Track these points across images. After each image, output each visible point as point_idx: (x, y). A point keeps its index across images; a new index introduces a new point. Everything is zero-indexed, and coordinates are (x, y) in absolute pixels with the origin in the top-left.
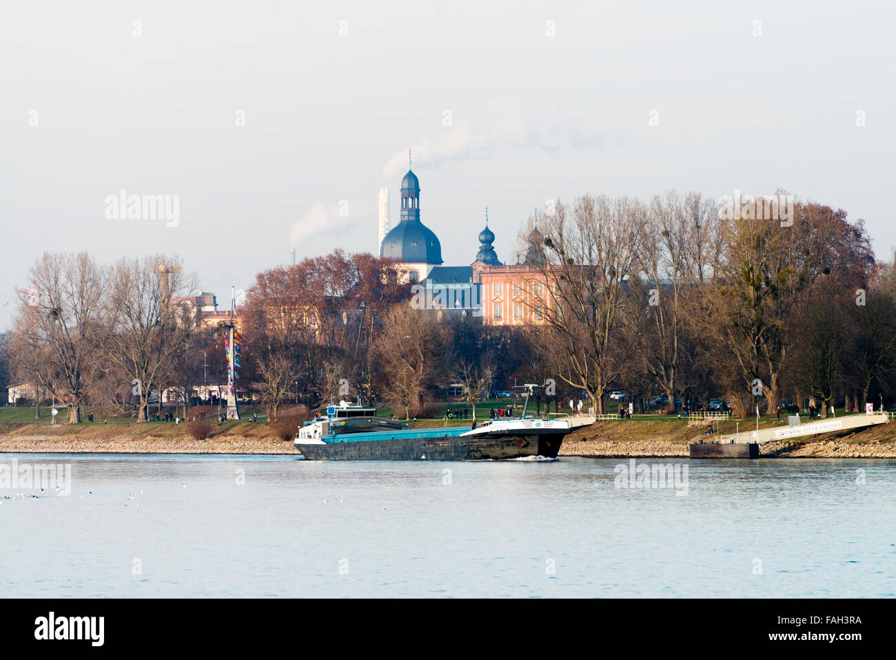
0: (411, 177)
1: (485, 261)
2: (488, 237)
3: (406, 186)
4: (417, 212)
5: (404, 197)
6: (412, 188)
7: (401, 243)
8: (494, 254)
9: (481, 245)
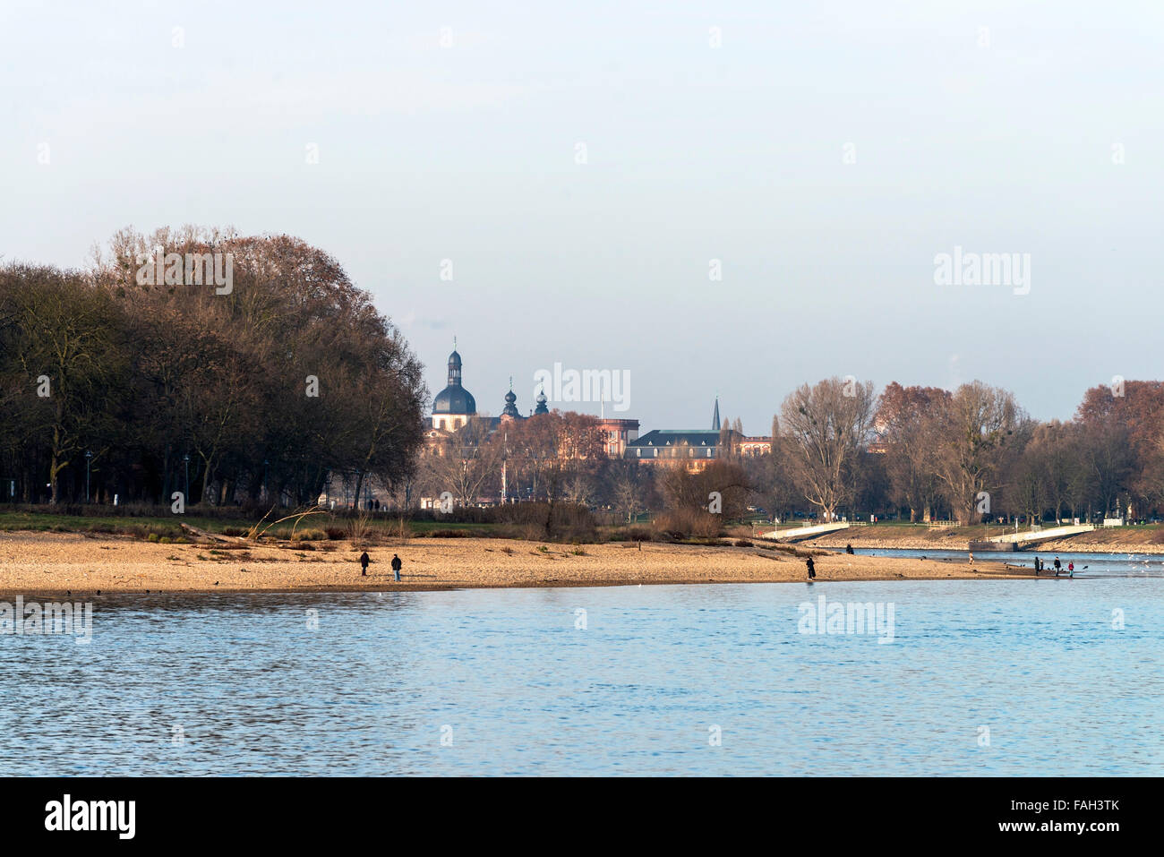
0: (456, 355)
1: (510, 414)
2: (511, 397)
3: (452, 361)
4: (459, 380)
5: (450, 370)
6: (456, 362)
7: (449, 400)
8: (516, 410)
9: (506, 403)
